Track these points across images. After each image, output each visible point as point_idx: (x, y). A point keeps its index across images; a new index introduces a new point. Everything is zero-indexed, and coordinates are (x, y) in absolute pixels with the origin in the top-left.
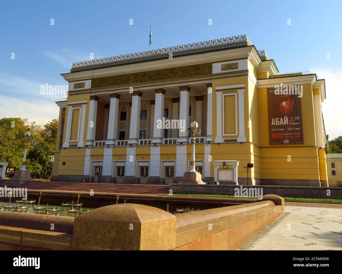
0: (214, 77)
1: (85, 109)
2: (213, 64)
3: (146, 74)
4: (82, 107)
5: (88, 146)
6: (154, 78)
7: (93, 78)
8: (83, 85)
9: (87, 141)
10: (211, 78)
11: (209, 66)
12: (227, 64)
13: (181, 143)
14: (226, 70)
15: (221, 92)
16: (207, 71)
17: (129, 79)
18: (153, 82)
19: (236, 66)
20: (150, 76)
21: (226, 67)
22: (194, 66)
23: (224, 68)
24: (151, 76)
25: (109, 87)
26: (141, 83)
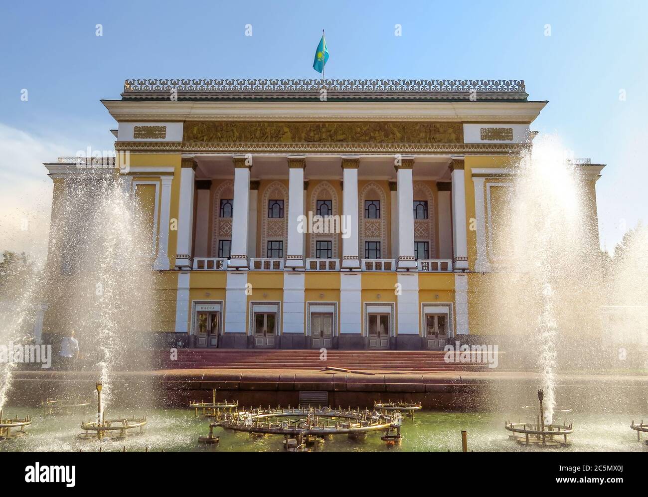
0: (467, 150)
1: (170, 186)
2: (465, 125)
3: (321, 126)
4: (161, 181)
5: (183, 268)
6: (341, 137)
7: (187, 119)
8: (162, 132)
9: (179, 257)
10: (461, 150)
11: (457, 128)
12: (491, 128)
13: (408, 269)
14: (491, 140)
15: (483, 179)
16: (453, 136)
17: (281, 133)
18: (339, 144)
19: (508, 134)
20: (330, 131)
21: (490, 134)
22: (426, 124)
23: (486, 136)
24: (333, 131)
25: (232, 143)
26: (311, 143)
